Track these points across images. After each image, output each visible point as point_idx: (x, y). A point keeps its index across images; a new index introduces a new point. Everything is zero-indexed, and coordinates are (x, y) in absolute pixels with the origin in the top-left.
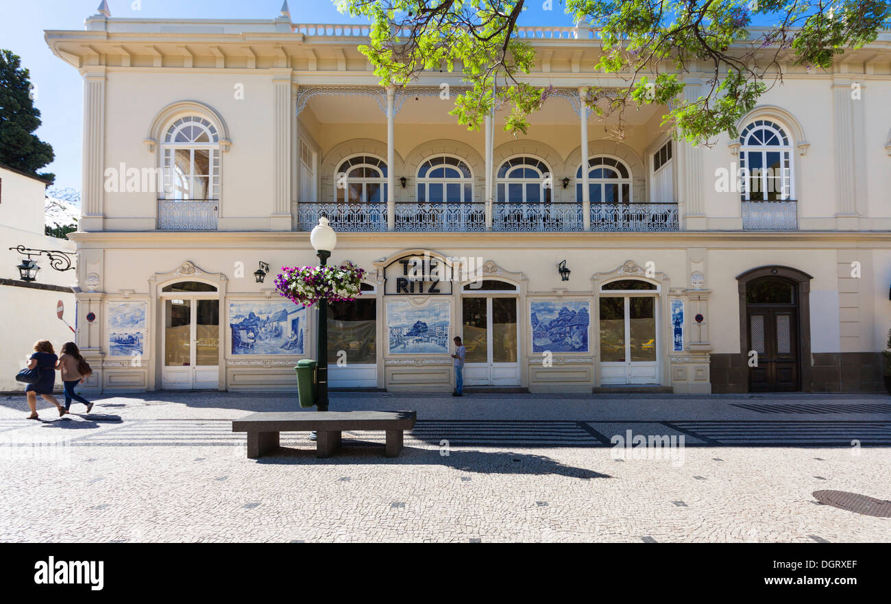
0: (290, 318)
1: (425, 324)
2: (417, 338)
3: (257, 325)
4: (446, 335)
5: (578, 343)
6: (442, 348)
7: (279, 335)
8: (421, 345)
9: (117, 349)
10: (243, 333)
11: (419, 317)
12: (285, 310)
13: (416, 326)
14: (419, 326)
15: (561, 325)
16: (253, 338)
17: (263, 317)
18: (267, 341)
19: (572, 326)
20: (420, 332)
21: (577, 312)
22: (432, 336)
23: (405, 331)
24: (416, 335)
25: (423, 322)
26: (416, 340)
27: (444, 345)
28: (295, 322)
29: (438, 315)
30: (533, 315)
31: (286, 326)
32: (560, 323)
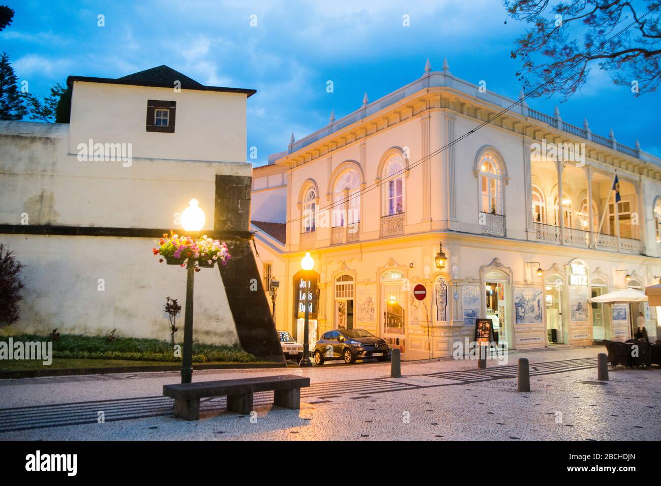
0: (537, 299)
1: (581, 304)
2: (579, 312)
3: (524, 303)
4: (588, 310)
7: (533, 311)
8: (581, 316)
9: (467, 321)
10: (519, 308)
11: (579, 299)
12: (535, 294)
13: (579, 305)
16: (523, 313)
17: (527, 299)
18: (529, 314)
20: (580, 309)
22: (583, 311)
23: (576, 308)
27: (587, 317)
28: (539, 301)
29: (585, 298)
31: (535, 303)
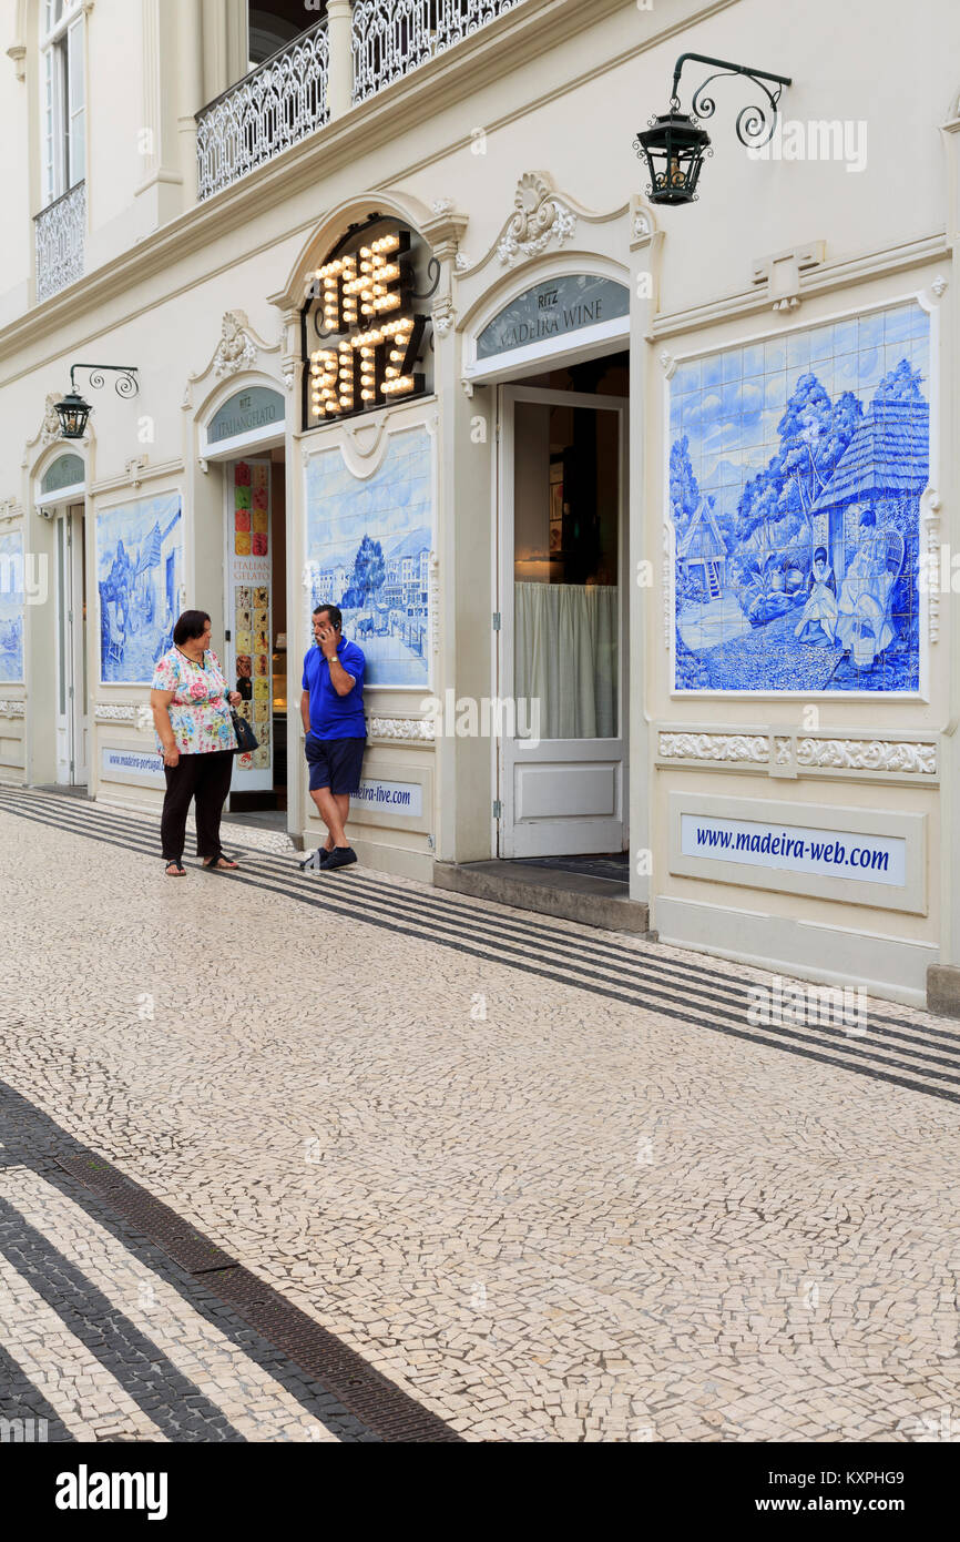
0: (164, 551)
1: (377, 550)
4: (425, 595)
5: (867, 632)
6: (416, 664)
11: (366, 518)
12: (157, 528)
13: (361, 564)
14: (367, 560)
15: (794, 506)
18: (138, 636)
19: (841, 506)
20: (366, 587)
21: (866, 398)
22: (394, 604)
23: (339, 586)
24: (361, 604)
25: (375, 541)
26: (362, 623)
27: (419, 648)
28: (170, 568)
29: (405, 503)
30: (679, 451)
31: (159, 578)
32: (787, 487)
